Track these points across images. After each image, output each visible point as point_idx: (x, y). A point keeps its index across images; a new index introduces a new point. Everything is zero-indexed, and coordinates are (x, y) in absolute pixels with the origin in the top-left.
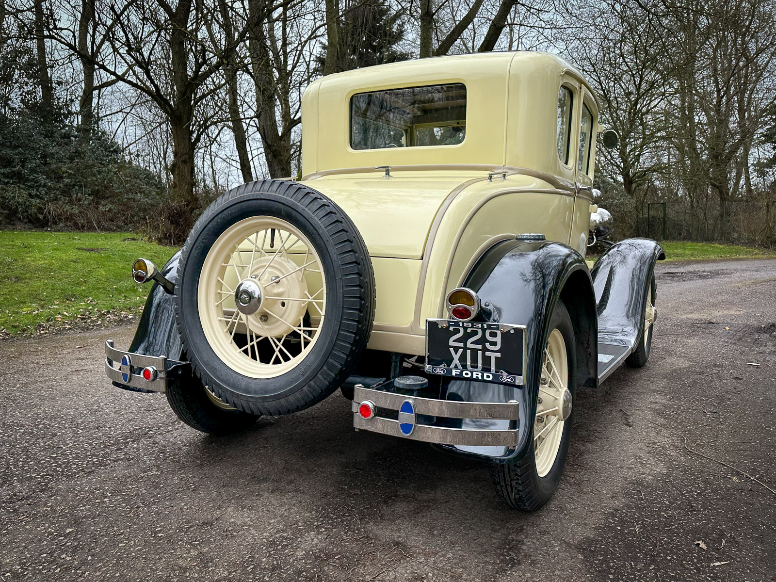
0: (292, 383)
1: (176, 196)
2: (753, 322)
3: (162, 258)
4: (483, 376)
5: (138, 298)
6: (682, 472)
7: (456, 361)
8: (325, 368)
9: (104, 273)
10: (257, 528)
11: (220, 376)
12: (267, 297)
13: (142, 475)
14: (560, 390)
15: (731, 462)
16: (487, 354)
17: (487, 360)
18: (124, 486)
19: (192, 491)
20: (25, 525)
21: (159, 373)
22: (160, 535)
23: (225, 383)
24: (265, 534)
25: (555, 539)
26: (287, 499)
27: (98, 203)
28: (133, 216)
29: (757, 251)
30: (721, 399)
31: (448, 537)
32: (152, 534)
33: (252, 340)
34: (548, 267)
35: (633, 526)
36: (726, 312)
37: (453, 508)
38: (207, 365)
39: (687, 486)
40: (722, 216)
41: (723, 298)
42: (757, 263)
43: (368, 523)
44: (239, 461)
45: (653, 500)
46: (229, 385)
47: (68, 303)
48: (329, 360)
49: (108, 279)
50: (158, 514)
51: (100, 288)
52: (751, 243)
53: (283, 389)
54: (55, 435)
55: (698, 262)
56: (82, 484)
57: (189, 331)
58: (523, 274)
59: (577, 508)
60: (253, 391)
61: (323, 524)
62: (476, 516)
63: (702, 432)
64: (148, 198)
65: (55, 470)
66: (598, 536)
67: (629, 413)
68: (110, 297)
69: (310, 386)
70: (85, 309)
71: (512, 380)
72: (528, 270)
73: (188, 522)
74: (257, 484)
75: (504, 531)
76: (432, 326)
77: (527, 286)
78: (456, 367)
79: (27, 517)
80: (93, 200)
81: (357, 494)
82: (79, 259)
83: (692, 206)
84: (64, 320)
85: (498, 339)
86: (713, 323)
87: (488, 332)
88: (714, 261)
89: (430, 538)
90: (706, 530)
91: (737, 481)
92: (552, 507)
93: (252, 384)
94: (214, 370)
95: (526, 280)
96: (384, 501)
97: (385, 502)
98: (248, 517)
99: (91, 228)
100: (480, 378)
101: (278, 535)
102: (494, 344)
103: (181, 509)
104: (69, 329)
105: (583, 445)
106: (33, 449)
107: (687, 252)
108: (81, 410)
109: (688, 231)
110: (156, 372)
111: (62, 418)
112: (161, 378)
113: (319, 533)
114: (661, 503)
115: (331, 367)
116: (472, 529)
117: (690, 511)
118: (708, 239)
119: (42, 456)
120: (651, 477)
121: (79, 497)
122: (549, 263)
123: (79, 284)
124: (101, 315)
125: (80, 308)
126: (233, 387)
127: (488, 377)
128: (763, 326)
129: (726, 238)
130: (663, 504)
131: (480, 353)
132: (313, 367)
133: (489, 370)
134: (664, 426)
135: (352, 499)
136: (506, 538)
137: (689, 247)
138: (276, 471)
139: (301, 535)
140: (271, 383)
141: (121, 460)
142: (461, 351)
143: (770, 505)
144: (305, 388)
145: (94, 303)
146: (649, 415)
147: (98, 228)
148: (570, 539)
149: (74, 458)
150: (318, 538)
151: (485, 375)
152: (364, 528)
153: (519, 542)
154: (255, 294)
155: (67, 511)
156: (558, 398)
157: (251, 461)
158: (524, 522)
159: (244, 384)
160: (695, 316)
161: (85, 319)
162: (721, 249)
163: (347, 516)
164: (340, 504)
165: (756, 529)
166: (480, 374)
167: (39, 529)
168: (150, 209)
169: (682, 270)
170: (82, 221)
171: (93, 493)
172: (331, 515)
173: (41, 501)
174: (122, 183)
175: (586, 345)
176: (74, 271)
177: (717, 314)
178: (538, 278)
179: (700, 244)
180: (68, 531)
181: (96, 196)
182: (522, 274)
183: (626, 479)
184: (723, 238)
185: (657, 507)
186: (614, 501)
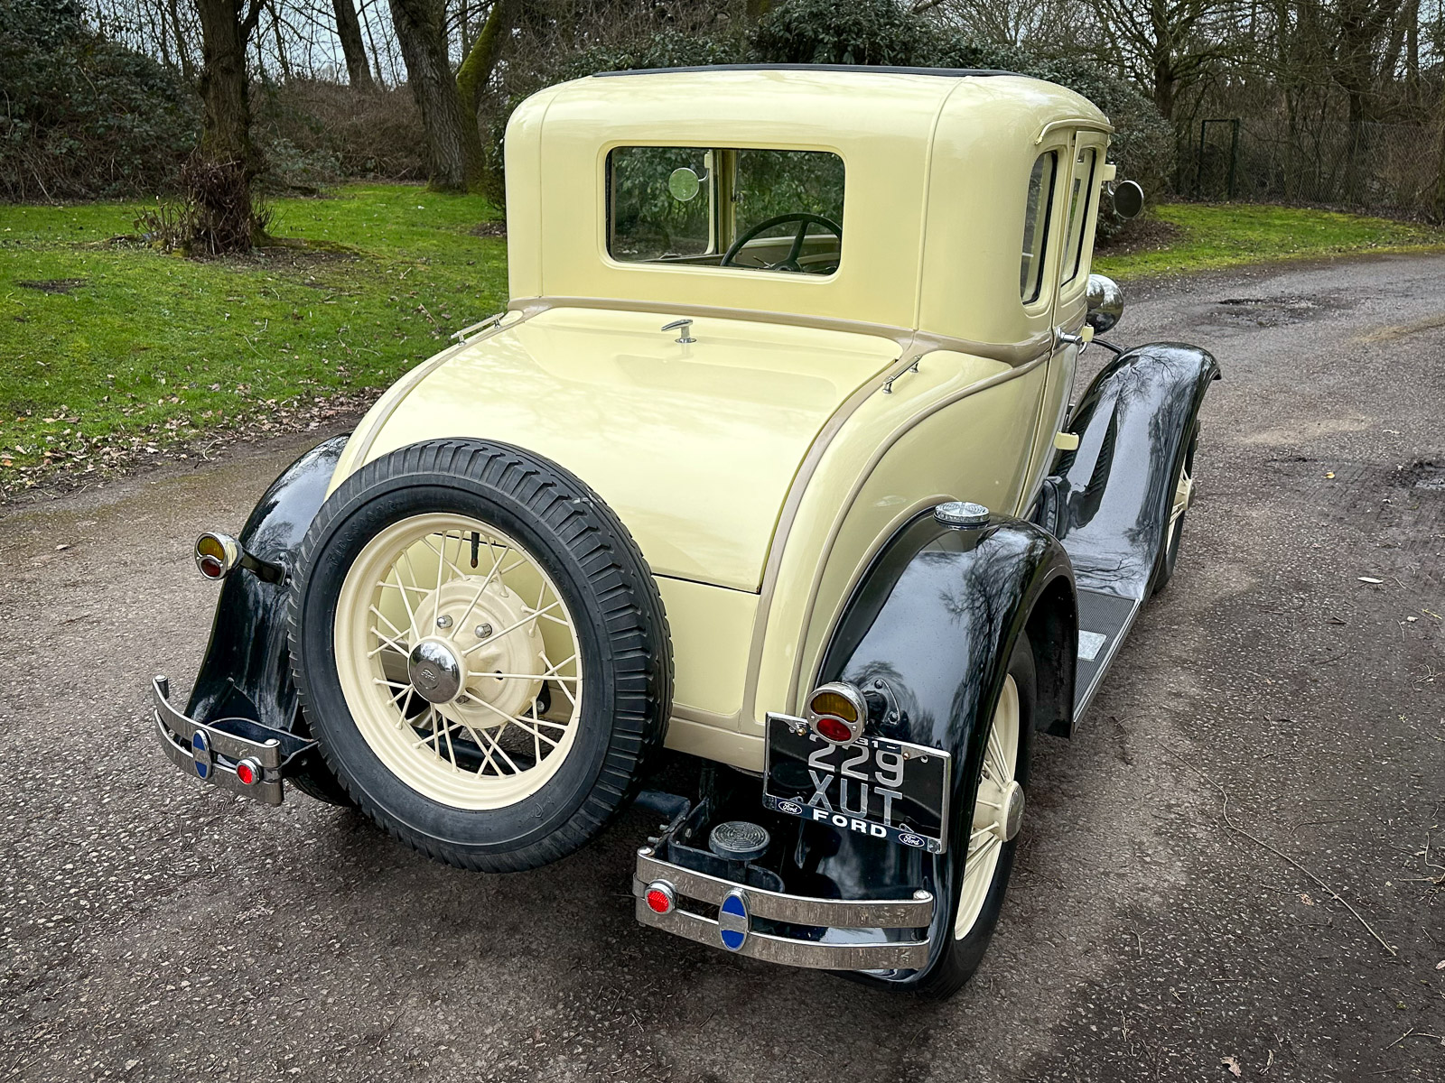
0: (521, 829)
1: (213, 145)
2: (1382, 456)
3: (199, 298)
4: (868, 828)
5: (161, 401)
6: (1213, 881)
7: (820, 793)
8: (582, 811)
9: (84, 345)
10: (462, 1048)
11: (385, 798)
12: (470, 673)
13: (241, 916)
14: (1004, 790)
15: (1302, 853)
16: (878, 790)
17: (876, 801)
18: (212, 946)
19: (338, 956)
20: (49, 1054)
21: (266, 772)
22: (293, 1071)
23: (396, 812)
24: (479, 1063)
25: (984, 1059)
26: (510, 975)
27: (42, 135)
28: (119, 164)
29: (1413, 232)
30: (1300, 681)
31: (798, 1061)
32: (279, 1070)
33: (440, 728)
34: (996, 581)
35: (1119, 1024)
36: (1333, 424)
37: (807, 988)
38: (358, 775)
39: (1220, 918)
40: (1351, 150)
41: (1331, 383)
42: (1411, 270)
43: (657, 1031)
44: (413, 876)
45: (1157, 957)
46: (402, 816)
47: (21, 422)
48: (591, 798)
49: (95, 360)
50: (283, 1017)
51: (80, 382)
52: (1402, 210)
53: (505, 838)
54: (59, 810)
55: (1291, 267)
56: (134, 942)
57: (322, 707)
58: (946, 598)
59: (1023, 980)
60: (449, 833)
61: (578, 1035)
62: (847, 1008)
63: (1258, 773)
64: (148, 120)
65: (77, 906)
66: (1058, 1049)
67: (1126, 725)
68: (103, 401)
69: (554, 839)
70: (57, 435)
71: (920, 843)
72: (959, 589)
73: (339, 1037)
74: (452, 936)
75: (895, 1043)
76: (777, 729)
77: (955, 622)
78: (820, 805)
79: (50, 1033)
80: (31, 130)
81: (635, 958)
82: (29, 313)
83: (1293, 127)
84: (17, 465)
85: (899, 769)
86: (1305, 461)
87: (880, 755)
88: (1324, 264)
89: (767, 1064)
90: (1243, 1028)
91: (1309, 903)
92: (979, 980)
93: (446, 819)
94: (374, 787)
95: (953, 610)
96: (684, 975)
97: (686, 977)
98: (445, 1021)
99: (33, 194)
100: (864, 831)
101: (501, 1065)
102: (892, 776)
103: (324, 1003)
104: (32, 487)
105: (1040, 817)
106: (25, 849)
107: (1274, 237)
108: (98, 738)
109: (1279, 176)
110: (261, 770)
111: (66, 761)
112: (271, 781)
113: (573, 1058)
114: (1171, 963)
115: (593, 811)
116: (840, 1039)
117: (1221, 983)
118: (1317, 196)
119: (47, 869)
120: (1157, 898)
121: (134, 979)
122: (997, 571)
123: (37, 374)
124: (90, 447)
125: (47, 434)
126: (411, 819)
127: (879, 831)
128: (1400, 467)
129: (1355, 199)
130: (1174, 967)
131: (864, 787)
132: (561, 808)
133: (880, 820)
134: (1189, 759)
135: (626, 970)
136: (899, 1061)
137: (1277, 222)
138: (485, 899)
139: (541, 1065)
140: (481, 822)
141: (196, 876)
142: (829, 778)
143: (1360, 963)
144: (546, 842)
145: (74, 419)
146: (1164, 729)
147: (49, 190)
148: (1009, 1058)
149: (108, 873)
150: (571, 1070)
151: (873, 827)
152: (651, 1044)
153: (921, 1068)
154: (446, 663)
155: (118, 1015)
156: (999, 806)
157: (436, 874)
158: (931, 1017)
159: (431, 816)
160: (1269, 438)
161: (60, 459)
162: (1342, 226)
163: (619, 1014)
164: (607, 984)
165: (1329, 1022)
166: (864, 825)
167: (76, 1062)
168: (154, 146)
169: (1257, 292)
170: (14, 178)
171: (157, 967)
172: (592, 1013)
173: (66, 990)
174: (90, 91)
175: (1055, 664)
176: (22, 343)
177: (1316, 430)
178: (977, 604)
179: (1300, 212)
180: (131, 1064)
181: (37, 119)
182: (945, 595)
183: (1112, 901)
184: (1348, 197)
185: (1164, 975)
186: (1089, 960)
